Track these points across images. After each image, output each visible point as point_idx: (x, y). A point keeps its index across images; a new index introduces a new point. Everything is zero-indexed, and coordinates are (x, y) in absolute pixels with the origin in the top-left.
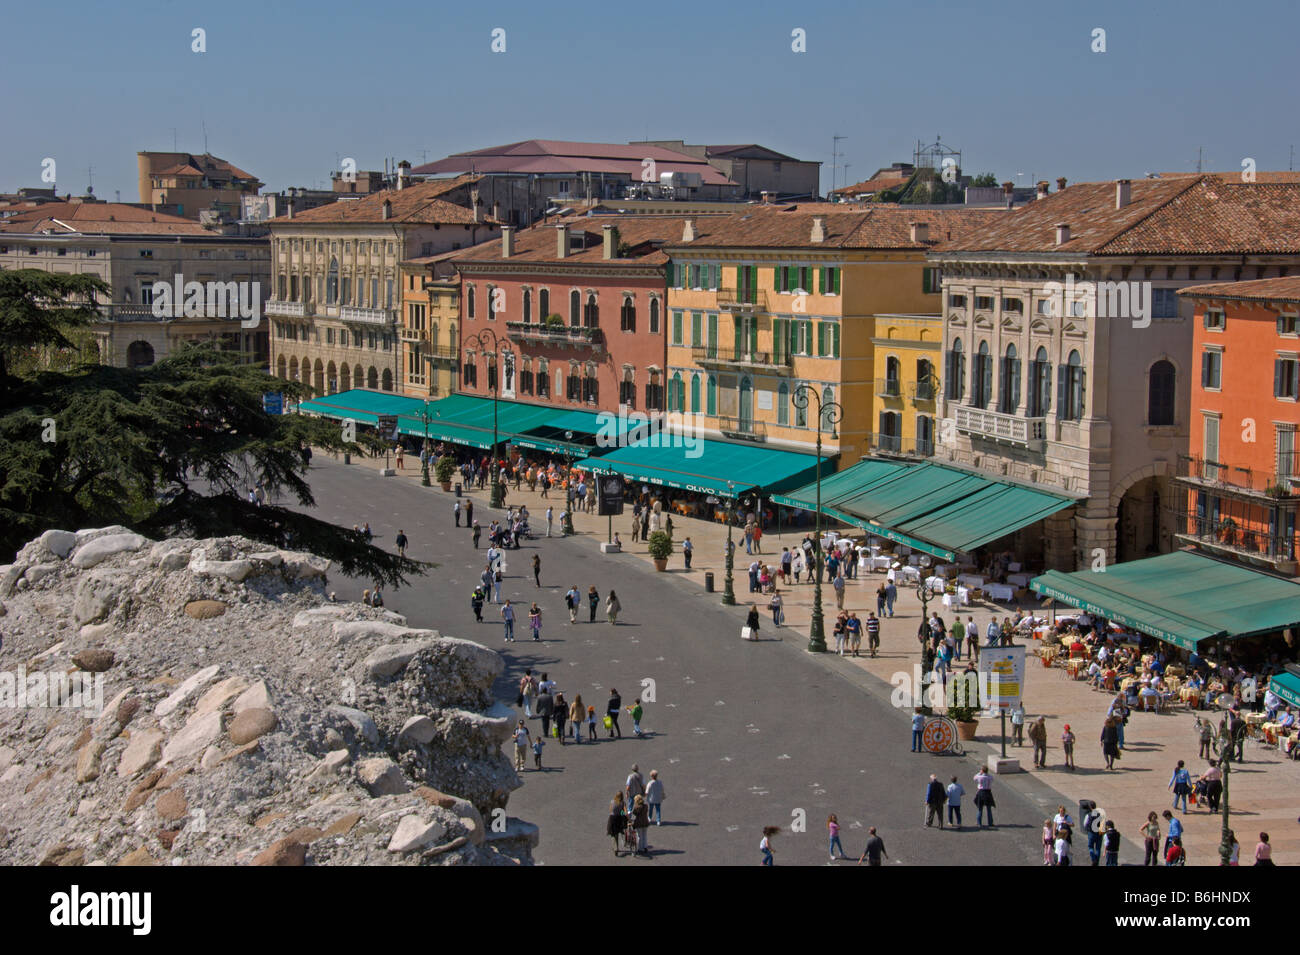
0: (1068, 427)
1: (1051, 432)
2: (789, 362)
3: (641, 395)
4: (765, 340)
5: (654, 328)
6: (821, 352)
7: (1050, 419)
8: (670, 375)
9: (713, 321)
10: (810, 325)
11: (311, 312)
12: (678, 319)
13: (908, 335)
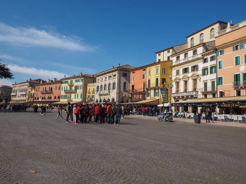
0: (113, 90)
1: (111, 91)
2: (76, 91)
3: (57, 98)
4: (73, 88)
5: (59, 89)
6: (80, 89)
7: (111, 90)
8: (61, 95)
9: (67, 87)
10: (79, 86)
11: (16, 94)
12: (62, 88)
13: (92, 85)
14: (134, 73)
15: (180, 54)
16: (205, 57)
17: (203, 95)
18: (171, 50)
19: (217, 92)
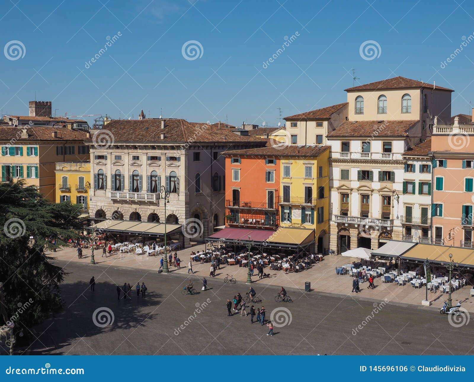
0: (170, 195)
6: (29, 176)
10: (21, 167)
13: (73, 168)
14: (236, 161)
15: (351, 140)
16: (410, 162)
17: (403, 228)
18: (325, 123)
19: (431, 227)
